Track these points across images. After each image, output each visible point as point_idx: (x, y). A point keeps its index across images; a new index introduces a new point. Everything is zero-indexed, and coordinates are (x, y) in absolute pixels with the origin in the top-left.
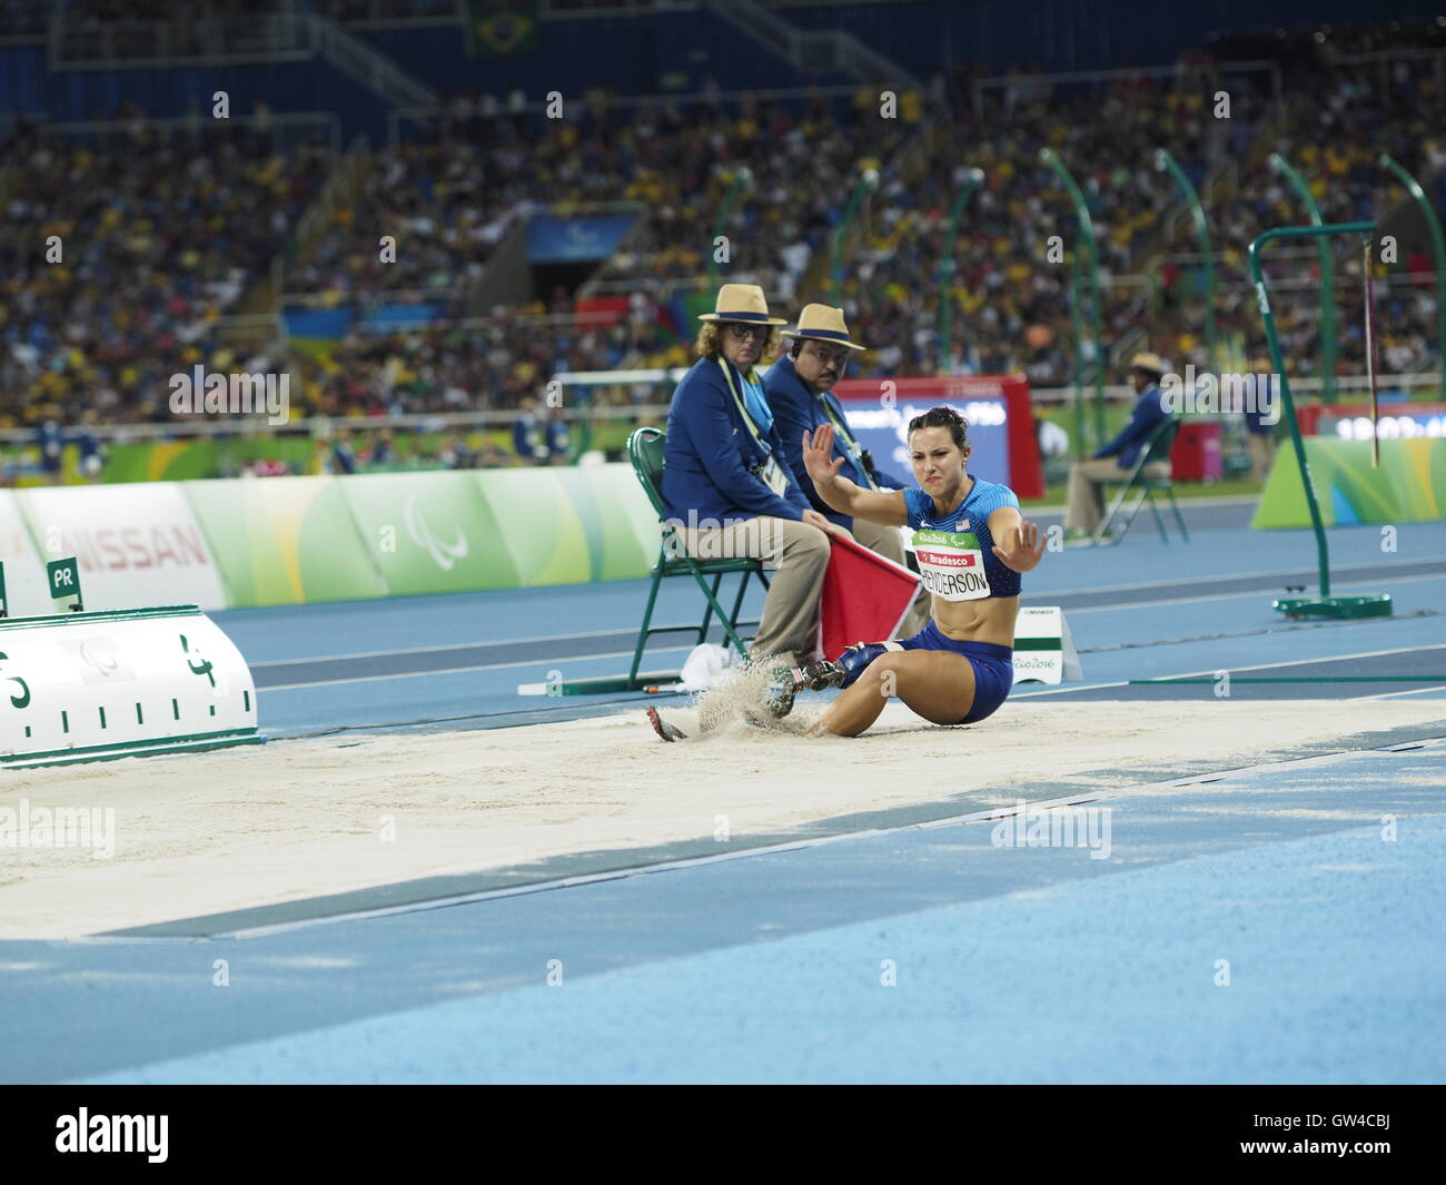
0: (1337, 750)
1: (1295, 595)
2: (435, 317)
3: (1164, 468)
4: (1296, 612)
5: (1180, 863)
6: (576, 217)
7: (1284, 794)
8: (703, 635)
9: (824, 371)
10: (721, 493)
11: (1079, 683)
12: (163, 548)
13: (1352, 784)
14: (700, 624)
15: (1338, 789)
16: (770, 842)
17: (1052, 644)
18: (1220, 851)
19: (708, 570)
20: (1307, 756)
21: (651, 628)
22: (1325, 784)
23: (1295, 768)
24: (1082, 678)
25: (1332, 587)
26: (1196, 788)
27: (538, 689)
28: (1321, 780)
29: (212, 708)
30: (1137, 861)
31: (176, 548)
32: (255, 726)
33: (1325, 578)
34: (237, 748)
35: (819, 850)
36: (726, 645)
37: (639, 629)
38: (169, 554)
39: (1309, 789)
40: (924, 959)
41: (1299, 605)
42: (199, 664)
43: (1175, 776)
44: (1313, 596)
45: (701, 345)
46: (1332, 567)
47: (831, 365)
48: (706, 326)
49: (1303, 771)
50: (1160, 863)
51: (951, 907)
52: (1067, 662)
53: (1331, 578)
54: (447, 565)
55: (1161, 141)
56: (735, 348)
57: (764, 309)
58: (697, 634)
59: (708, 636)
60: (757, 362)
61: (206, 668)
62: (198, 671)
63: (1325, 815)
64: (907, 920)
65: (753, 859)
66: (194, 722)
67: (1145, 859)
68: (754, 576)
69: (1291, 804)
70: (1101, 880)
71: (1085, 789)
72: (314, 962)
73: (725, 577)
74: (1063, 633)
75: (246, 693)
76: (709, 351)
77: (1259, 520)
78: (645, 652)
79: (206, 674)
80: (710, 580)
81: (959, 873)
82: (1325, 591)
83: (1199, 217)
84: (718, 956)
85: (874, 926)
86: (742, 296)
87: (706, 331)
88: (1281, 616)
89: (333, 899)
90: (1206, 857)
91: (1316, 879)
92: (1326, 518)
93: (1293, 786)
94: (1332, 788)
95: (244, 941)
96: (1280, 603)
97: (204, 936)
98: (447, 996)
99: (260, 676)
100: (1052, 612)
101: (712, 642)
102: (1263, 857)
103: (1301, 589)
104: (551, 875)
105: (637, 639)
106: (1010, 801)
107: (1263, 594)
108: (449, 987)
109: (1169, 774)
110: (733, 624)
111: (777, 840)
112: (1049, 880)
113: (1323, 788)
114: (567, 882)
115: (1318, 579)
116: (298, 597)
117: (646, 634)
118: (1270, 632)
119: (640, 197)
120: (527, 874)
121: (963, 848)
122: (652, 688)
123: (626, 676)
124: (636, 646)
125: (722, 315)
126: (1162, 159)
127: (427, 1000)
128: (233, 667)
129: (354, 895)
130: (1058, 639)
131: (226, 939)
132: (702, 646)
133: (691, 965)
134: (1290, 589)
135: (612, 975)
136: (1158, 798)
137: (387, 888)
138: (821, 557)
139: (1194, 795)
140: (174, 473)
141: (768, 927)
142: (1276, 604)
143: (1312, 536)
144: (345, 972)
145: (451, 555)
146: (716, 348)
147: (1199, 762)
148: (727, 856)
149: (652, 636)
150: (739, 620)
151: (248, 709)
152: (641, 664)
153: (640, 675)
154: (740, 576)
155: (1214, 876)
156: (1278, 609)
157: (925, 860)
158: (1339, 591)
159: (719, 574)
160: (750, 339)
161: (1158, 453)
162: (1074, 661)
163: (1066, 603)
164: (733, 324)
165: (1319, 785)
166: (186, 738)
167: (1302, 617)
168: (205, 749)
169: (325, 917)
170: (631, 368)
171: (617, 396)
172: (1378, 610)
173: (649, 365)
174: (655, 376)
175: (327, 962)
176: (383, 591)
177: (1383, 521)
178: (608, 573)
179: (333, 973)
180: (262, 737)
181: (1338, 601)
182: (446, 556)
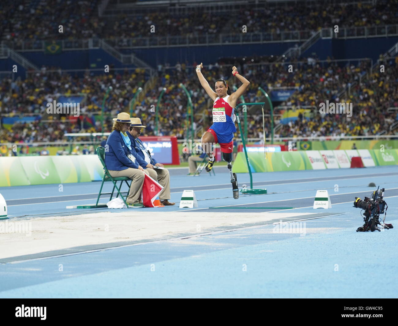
2: (36, 120)
6: (70, 97)
10: (120, 162)
11: (197, 208)
14: (111, 192)
17: (191, 199)
21: (101, 193)
24: (198, 207)
25: (253, 187)
27: (71, 207)
32: (6, 215)
33: (252, 185)
35: (144, 245)
37: (99, 193)
40: (174, 271)
41: (246, 191)
44: (249, 189)
46: (253, 182)
52: (195, 203)
54: (44, 178)
58: (111, 195)
59: (113, 195)
68: (124, 181)
72: (31, 269)
73: (117, 181)
74: (194, 196)
75: (5, 207)
78: (100, 199)
82: (252, 188)
84: (126, 269)
85: (161, 263)
89: (34, 255)
95: (14, 264)
97: (4, 263)
98: (64, 278)
99: (8, 203)
100: (191, 191)
101: (114, 197)
103: (246, 187)
105: (98, 195)
114: (87, 252)
115: (250, 185)
116: (9, 185)
117: (100, 194)
118: (239, 197)
119: (85, 92)
123: (95, 204)
124: (98, 197)
127: (60, 278)
129: (38, 254)
130: (193, 198)
131: (9, 264)
135: (102, 273)
141: (136, 263)
143: (249, 175)
144: (38, 272)
148: (124, 246)
149: (101, 195)
150: (120, 191)
151: (5, 210)
152: (99, 201)
153: (99, 204)
154: (121, 181)
156: (241, 191)
158: (255, 188)
162: (196, 202)
163: (194, 189)
167: (246, 194)
169: (31, 259)
170: (82, 133)
171: (79, 139)
172: (264, 192)
173: (87, 132)
174: (88, 134)
175: (34, 270)
176: (29, 184)
177: (261, 172)
178: (81, 181)
179: (37, 272)
180: (8, 217)
181: (255, 190)
182: (44, 176)
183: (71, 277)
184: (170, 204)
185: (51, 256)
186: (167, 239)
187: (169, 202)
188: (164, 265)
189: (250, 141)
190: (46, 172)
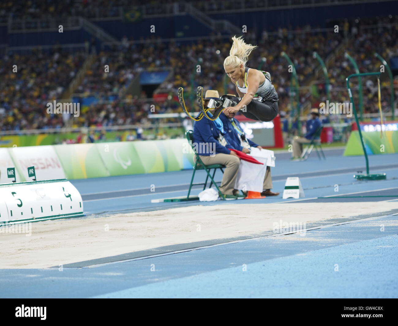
1: (360, 174)
2: (115, 100)
4: (360, 178)
5: (340, 246)
6: (153, 72)
8: (205, 186)
11: (304, 198)
12: (48, 164)
16: (228, 241)
17: (297, 187)
18: (351, 242)
21: (193, 184)
24: (304, 196)
25: (370, 171)
27: (157, 201)
29: (71, 207)
31: (52, 164)
32: (82, 211)
33: (368, 169)
36: (210, 187)
37: (190, 184)
38: (50, 165)
40: (276, 272)
41: (361, 177)
42: (67, 195)
44: (365, 174)
46: (370, 166)
50: (335, 246)
51: (281, 258)
52: (301, 192)
53: (370, 169)
54: (125, 168)
55: (315, 50)
61: (69, 196)
62: (67, 197)
64: (270, 261)
66: (67, 211)
67: (331, 245)
70: (320, 250)
71: (311, 227)
72: (111, 274)
74: (300, 184)
75: (80, 203)
77: (346, 153)
79: (69, 198)
81: (281, 249)
82: (368, 172)
83: (325, 70)
84: (220, 271)
85: (261, 263)
86: (212, 93)
88: (356, 179)
89: (114, 257)
95: (91, 268)
96: (356, 176)
97: (80, 267)
98: (150, 283)
99: (84, 198)
100: (296, 179)
103: (361, 172)
105: (189, 186)
107: (351, 173)
108: (149, 280)
112: (306, 251)
114: (176, 252)
115: (366, 169)
116: (85, 176)
118: (354, 184)
123: (186, 197)
126: (315, 55)
127: (145, 284)
128: (77, 195)
131: (86, 268)
133: (213, 273)
134: (358, 172)
135: (193, 276)
140: (43, 143)
141: (232, 263)
142: (354, 176)
143: (364, 158)
144: (120, 276)
151: (81, 207)
152: (190, 193)
153: (190, 196)
154: (214, 169)
155: (351, 249)
156: (355, 178)
157: (271, 245)
158: (372, 173)
159: (210, 169)
162: (303, 192)
163: (299, 176)
166: (64, 215)
168: (69, 218)
170: (169, 113)
171: (165, 121)
172: (382, 178)
173: (174, 112)
174: (176, 115)
175: (115, 274)
176: (108, 174)
177: (379, 154)
178: (169, 170)
179: (117, 276)
180: (85, 214)
181: (372, 175)
182: (125, 165)
183: (157, 281)
184: (273, 195)
185: (134, 258)
186: (268, 235)
187: (272, 191)
188: (264, 265)
189: (367, 118)
190: (127, 161)
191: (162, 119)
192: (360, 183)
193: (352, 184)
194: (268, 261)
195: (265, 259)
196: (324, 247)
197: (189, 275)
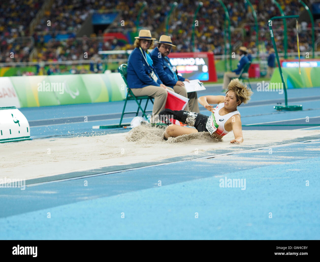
0: (291, 142)
1: (279, 105)
3: (247, 75)
4: (279, 109)
5: (254, 169)
6: (104, 13)
7: (278, 152)
8: (137, 114)
9: (166, 51)
10: (140, 80)
12: (5, 93)
13: (295, 150)
14: (136, 112)
15: (291, 151)
16: (155, 164)
19: (139, 98)
20: (284, 143)
21: (125, 112)
22: (288, 150)
23: (281, 146)
25: (288, 103)
26: (257, 151)
27: (97, 127)
28: (287, 149)
29: (19, 132)
30: (244, 168)
31: (9, 93)
32: (29, 136)
33: (286, 101)
34: (25, 141)
35: (167, 166)
36: (143, 116)
37: (121, 113)
38: (7, 94)
39: (285, 151)
40: (194, 191)
41: (280, 107)
43: (252, 148)
44: (283, 105)
45: (135, 44)
46: (288, 98)
47: (168, 50)
48: (136, 40)
49: (283, 147)
50: (250, 169)
51: (200, 179)
53: (288, 101)
54: (74, 97)
56: (143, 45)
57: (150, 36)
58: (136, 114)
59: (139, 114)
60: (148, 49)
61: (18, 122)
62: (16, 122)
63: (289, 157)
64: (190, 182)
65: (152, 168)
66: (15, 135)
67: (246, 168)
68: (150, 100)
69: (280, 155)
70: (236, 173)
71: (231, 151)
72: (47, 192)
73: (143, 100)
75: (27, 128)
76: (137, 46)
78: (123, 118)
80: (139, 101)
81: (201, 171)
82: (286, 104)
83: (255, 14)
84: (144, 191)
85: (182, 184)
86: (145, 32)
87: (137, 41)
88: (276, 110)
89: (51, 177)
90: (261, 167)
91: (287, 173)
92: (286, 87)
93: (280, 151)
94: (290, 151)
95: (30, 187)
96: (276, 107)
98: (79, 201)
99: (31, 124)
101: (139, 116)
102: (274, 167)
103: (281, 104)
104: (103, 172)
105: (121, 115)
106: (213, 154)
107: (271, 105)
108: (80, 198)
109: (250, 148)
110: (145, 112)
111: (157, 163)
112: (223, 173)
113: (288, 151)
114: (107, 173)
115: (285, 101)
116: (38, 105)
117: (123, 114)
118: (273, 114)
119: (120, 8)
120: (97, 171)
121: (202, 165)
122: (125, 127)
124: (121, 117)
125: (140, 37)
127: (75, 201)
128: (24, 122)
129: (56, 176)
132: (137, 117)
133: (138, 193)
134: (278, 104)
135: (119, 195)
136: (248, 153)
137: (64, 174)
138: (165, 95)
139: (257, 153)
142: (274, 107)
144: (54, 194)
145: (75, 95)
146: (139, 45)
147: (258, 145)
149: (125, 114)
150: (146, 111)
151: (28, 132)
152: (122, 121)
153: (122, 124)
154: (146, 100)
155: (263, 172)
156: (275, 108)
157: (193, 168)
158: (290, 104)
159: (141, 100)
160: (147, 43)
161: (245, 71)
164: (143, 39)
165: (287, 150)
166: (13, 139)
167: (281, 110)
168: (17, 141)
169: (49, 181)
170: (118, 50)
171: (114, 57)
172: (299, 109)
173: (121, 50)
174: (123, 52)
175: (50, 192)
176: (58, 103)
177: (299, 88)
179: (52, 195)
180: (31, 138)
181: (289, 106)
182: (74, 95)
183: (87, 199)
185: (69, 178)
186: (191, 159)
188: (184, 186)
189: (291, 56)
190: (75, 92)
191: (111, 55)
192: (279, 113)
193: (272, 114)
194: (188, 182)
195: (185, 180)
196: (240, 170)
197: (116, 194)
